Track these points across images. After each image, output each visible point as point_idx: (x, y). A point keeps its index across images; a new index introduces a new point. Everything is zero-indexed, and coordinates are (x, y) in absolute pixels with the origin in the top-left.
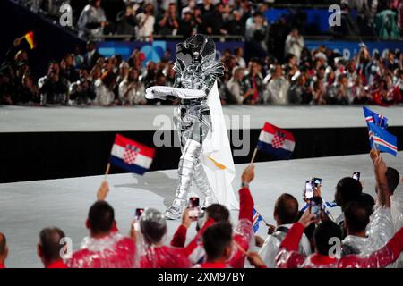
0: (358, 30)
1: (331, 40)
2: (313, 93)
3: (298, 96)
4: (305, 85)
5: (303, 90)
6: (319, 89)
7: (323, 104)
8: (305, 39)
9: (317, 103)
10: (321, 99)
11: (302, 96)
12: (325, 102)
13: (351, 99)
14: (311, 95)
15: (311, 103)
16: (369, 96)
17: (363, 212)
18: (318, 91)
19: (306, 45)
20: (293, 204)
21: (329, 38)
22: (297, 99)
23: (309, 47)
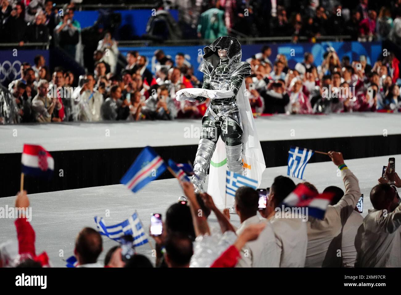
0: (180, 33)
1: (149, 45)
2: (130, 107)
3: (113, 111)
4: (121, 98)
5: (118, 104)
6: (137, 102)
7: (142, 119)
8: (119, 45)
9: (135, 118)
10: (140, 114)
11: (118, 111)
12: (144, 117)
13: (174, 112)
14: (127, 109)
15: (128, 119)
16: (195, 108)
17: (185, 243)
18: (137, 105)
19: (120, 51)
20: (95, 240)
21: (147, 42)
22: (112, 116)
23: (124, 54)
